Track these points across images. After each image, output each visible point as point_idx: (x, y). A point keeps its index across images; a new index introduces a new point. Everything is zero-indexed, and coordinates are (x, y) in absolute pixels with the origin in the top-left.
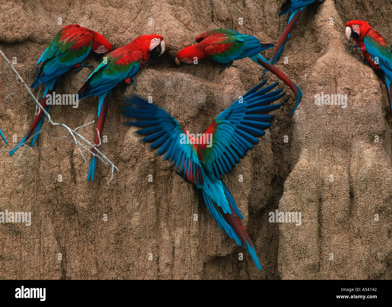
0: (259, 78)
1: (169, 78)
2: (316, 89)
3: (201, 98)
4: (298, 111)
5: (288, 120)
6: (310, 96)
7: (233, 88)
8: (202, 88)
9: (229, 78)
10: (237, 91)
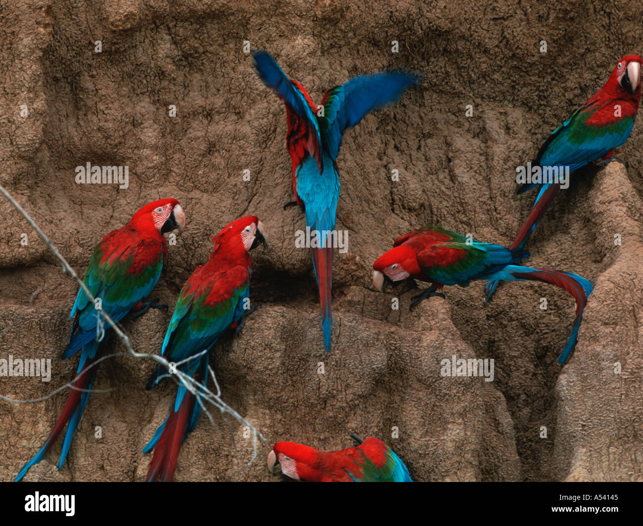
0: (487, 315)
1: (315, 323)
2: (598, 332)
3: (378, 359)
4: (566, 376)
5: (546, 394)
6: (587, 346)
7: (438, 337)
8: (378, 340)
9: (430, 318)
10: (446, 341)
